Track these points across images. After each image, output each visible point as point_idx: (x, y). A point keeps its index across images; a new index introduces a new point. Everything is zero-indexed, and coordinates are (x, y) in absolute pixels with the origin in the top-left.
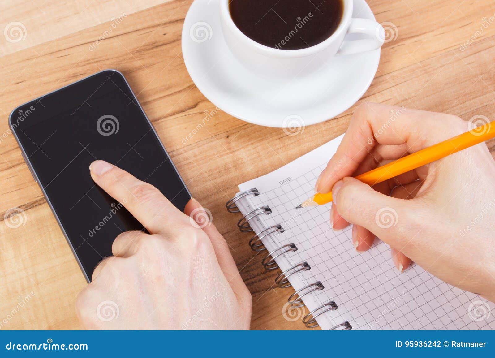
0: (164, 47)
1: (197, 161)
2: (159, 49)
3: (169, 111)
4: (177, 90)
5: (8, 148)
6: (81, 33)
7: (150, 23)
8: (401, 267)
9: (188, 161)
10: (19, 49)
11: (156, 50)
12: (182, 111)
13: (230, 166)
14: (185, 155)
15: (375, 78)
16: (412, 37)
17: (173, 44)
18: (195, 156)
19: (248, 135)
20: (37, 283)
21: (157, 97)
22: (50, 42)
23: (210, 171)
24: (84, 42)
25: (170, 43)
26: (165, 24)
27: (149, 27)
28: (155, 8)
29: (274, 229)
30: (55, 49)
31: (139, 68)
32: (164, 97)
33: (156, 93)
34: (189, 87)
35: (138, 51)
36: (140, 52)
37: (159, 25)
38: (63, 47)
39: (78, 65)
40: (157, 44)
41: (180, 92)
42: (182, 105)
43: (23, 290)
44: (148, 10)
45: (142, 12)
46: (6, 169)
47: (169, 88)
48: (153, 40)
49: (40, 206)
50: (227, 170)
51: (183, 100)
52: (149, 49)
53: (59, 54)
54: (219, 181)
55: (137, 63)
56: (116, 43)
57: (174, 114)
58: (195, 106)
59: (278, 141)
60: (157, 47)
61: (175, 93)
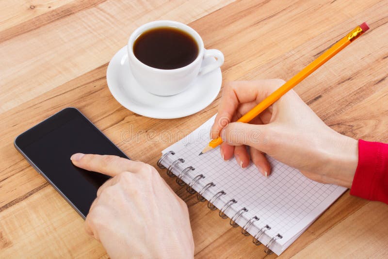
0: (97, 93)
1: (133, 147)
2: (94, 94)
3: (109, 125)
4: (110, 113)
5: (17, 161)
6: (45, 94)
7: (85, 83)
8: (266, 173)
9: (127, 148)
10: (10, 109)
11: (92, 95)
12: (116, 123)
13: (153, 146)
14: (125, 145)
15: (221, 88)
16: (235, 65)
17: (101, 91)
18: (130, 145)
19: (158, 129)
20: (55, 229)
21: (100, 118)
22: (28, 102)
23: (142, 151)
24: (48, 98)
25: (99, 90)
26: (93, 81)
27: (85, 85)
28: (85, 74)
29: (189, 169)
30: (32, 105)
31: (85, 106)
32: (103, 118)
33: (98, 117)
34: (117, 110)
35: (81, 98)
36: (82, 98)
37: (90, 83)
38: (37, 103)
39: (48, 110)
40: (92, 92)
41: (112, 114)
42: (115, 120)
43: (47, 234)
44: (81, 76)
45: (78, 78)
46: (19, 172)
47: (105, 113)
48: (89, 91)
49: (45, 188)
50: (151, 148)
51: (115, 117)
52: (88, 96)
53: (34, 107)
54: (148, 155)
55: (83, 104)
56: (67, 96)
57: (112, 125)
58: (123, 119)
59: (176, 129)
60: (92, 93)
61: (110, 115)
